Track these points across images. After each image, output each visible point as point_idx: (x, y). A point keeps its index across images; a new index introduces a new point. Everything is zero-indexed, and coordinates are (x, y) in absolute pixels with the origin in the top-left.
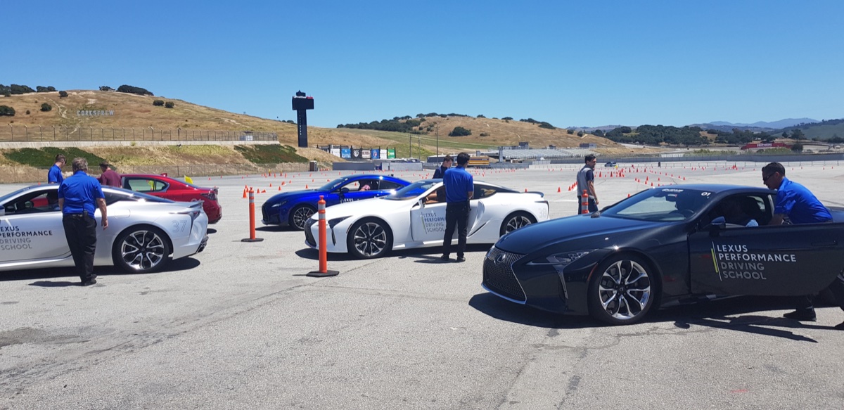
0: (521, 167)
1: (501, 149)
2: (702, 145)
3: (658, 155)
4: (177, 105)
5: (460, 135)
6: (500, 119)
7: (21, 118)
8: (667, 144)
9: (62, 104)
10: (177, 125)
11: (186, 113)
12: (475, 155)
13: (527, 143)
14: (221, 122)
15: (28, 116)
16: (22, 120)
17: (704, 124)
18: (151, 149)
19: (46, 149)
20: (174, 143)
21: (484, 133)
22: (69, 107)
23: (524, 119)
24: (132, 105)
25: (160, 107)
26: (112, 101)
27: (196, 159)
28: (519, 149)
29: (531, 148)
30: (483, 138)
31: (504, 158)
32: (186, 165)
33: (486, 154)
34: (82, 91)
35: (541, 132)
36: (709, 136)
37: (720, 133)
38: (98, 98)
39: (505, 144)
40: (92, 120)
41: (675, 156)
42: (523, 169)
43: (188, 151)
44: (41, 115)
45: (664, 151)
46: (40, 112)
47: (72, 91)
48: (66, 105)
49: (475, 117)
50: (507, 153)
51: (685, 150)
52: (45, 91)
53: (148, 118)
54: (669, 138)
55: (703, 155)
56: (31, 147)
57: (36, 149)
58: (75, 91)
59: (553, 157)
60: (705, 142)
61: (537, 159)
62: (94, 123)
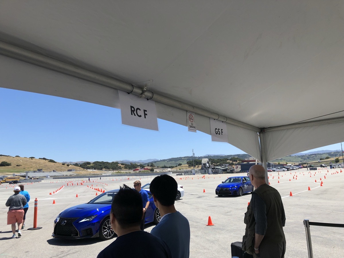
0: (37, 182)
1: (27, 172)
2: (119, 170)
3: (101, 174)
5: (4, 166)
6: (28, 157)
8: (105, 169)
12: (12, 176)
13: (41, 170)
17: (120, 161)
21: (19, 165)
23: (41, 158)
28: (37, 172)
29: (43, 172)
30: (18, 167)
31: (29, 177)
33: (18, 175)
35: (49, 164)
36: (122, 166)
37: (126, 165)
39: (30, 170)
41: (108, 174)
42: (38, 183)
45: (104, 172)
49: (14, 156)
50: (31, 175)
51: (112, 172)
54: (106, 167)
55: (119, 174)
59: (54, 176)
60: (120, 168)
61: (46, 177)
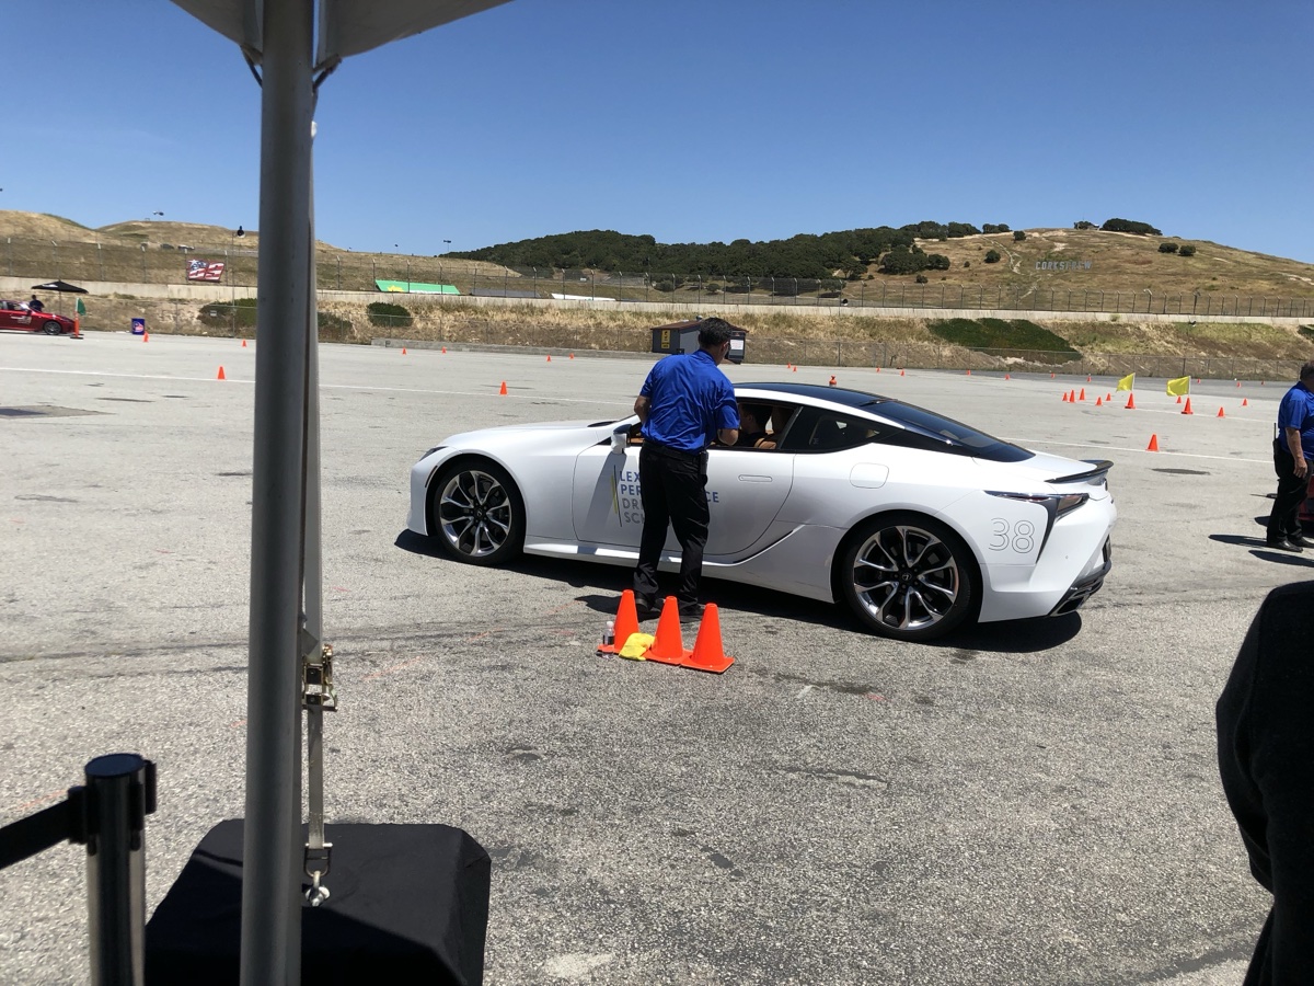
4: (1201, 251)
7: (956, 273)
9: (1016, 252)
10: (1195, 286)
11: (1215, 264)
14: (1281, 281)
15: (967, 269)
16: (957, 276)
18: (1143, 327)
19: (985, 320)
20: (1184, 319)
22: (1025, 256)
24: (1122, 253)
25: (1171, 255)
26: (1091, 246)
27: (1219, 349)
32: (1201, 358)
34: (1047, 230)
38: (1069, 241)
40: (1056, 276)
43: (1207, 333)
44: (983, 268)
46: (983, 264)
47: (1033, 231)
48: (1020, 253)
52: (994, 232)
53: (1145, 275)
56: (964, 317)
57: (970, 321)
58: (1036, 231)
62: (1058, 281)
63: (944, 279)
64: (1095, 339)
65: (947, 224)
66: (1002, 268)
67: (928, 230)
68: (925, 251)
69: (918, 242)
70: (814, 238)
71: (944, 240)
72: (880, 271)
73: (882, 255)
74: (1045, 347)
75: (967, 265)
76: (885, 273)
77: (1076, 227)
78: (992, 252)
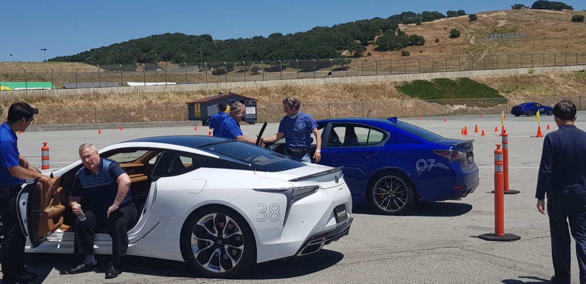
7: (430, 47)
9: (471, 29)
15: (437, 44)
16: (431, 49)
22: (478, 31)
24: (546, 24)
25: (580, 23)
26: (524, 21)
34: (493, 12)
38: (509, 19)
40: (500, 44)
44: (449, 42)
46: (449, 39)
47: (482, 13)
48: (475, 30)
52: (455, 16)
56: (423, 79)
57: (427, 81)
58: (485, 13)
62: (502, 48)
63: (421, 52)
64: (517, 87)
65: (421, 13)
66: (462, 41)
67: (407, 18)
68: (406, 33)
69: (402, 27)
70: (327, 29)
71: (419, 24)
72: (376, 50)
73: (376, 38)
74: (481, 96)
75: (437, 41)
76: (379, 51)
77: (513, 7)
78: (454, 30)
